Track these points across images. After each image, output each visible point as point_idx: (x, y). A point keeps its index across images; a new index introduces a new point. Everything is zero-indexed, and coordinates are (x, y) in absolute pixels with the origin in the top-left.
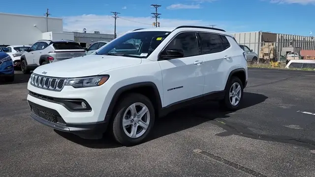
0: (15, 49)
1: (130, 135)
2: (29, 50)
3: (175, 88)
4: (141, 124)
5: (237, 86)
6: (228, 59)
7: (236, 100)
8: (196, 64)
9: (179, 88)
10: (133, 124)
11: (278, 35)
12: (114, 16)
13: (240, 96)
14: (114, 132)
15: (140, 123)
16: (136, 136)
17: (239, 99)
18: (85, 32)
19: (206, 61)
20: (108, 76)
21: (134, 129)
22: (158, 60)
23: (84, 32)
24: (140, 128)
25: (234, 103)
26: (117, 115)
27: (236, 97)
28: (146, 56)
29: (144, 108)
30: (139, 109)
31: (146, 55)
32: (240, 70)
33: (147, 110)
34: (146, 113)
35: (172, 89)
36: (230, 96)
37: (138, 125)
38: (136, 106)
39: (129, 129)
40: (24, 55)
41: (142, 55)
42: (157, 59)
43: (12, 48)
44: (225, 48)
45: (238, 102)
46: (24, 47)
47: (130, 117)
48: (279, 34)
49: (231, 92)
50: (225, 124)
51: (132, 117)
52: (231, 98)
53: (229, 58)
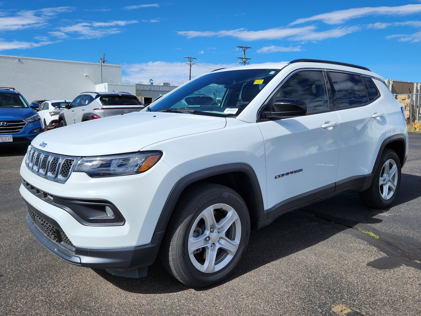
0: (54, 105)
1: (204, 268)
2: (69, 106)
3: (287, 174)
4: (225, 244)
5: (391, 166)
6: (378, 118)
7: (390, 189)
8: (326, 128)
9: (295, 172)
10: (209, 245)
11: (415, 84)
12: (189, 63)
13: (396, 183)
14: (171, 264)
15: (223, 242)
16: (214, 268)
17: (394, 188)
18: (152, 83)
19: (341, 122)
20: (159, 154)
21: (211, 255)
22: (257, 121)
23: (150, 84)
24: (221, 253)
25: (386, 195)
26: (177, 231)
27: (389, 184)
28: (234, 113)
29: (229, 215)
30: (220, 215)
31: (234, 111)
32: (396, 138)
33: (236, 217)
34: (234, 223)
35: (283, 175)
36: (381, 183)
37: (218, 246)
38: (215, 210)
39: (201, 256)
40: (63, 114)
41: (227, 111)
42: (255, 119)
43: (50, 103)
44: (372, 100)
45: (392, 193)
46: (65, 102)
47: (203, 233)
48: (417, 84)
49: (382, 176)
50: (378, 237)
51: (207, 233)
52: (382, 187)
53: (381, 117)
